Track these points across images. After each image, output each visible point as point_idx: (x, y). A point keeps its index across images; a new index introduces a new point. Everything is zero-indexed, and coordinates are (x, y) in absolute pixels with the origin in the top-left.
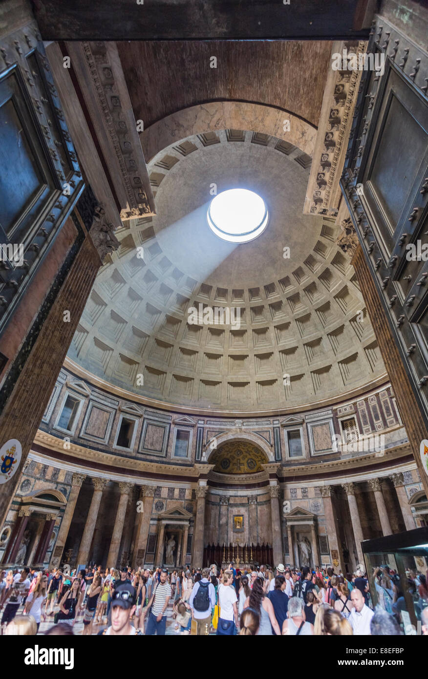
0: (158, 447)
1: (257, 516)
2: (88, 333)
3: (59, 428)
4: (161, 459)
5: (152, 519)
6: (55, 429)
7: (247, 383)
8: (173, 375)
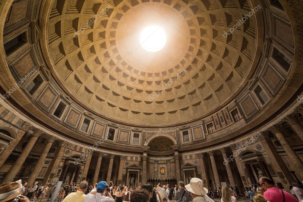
0: (125, 140)
1: (170, 168)
2: (93, 93)
3: (81, 131)
4: (127, 145)
5: (124, 169)
6: (80, 131)
7: (164, 113)
8: (131, 111)
